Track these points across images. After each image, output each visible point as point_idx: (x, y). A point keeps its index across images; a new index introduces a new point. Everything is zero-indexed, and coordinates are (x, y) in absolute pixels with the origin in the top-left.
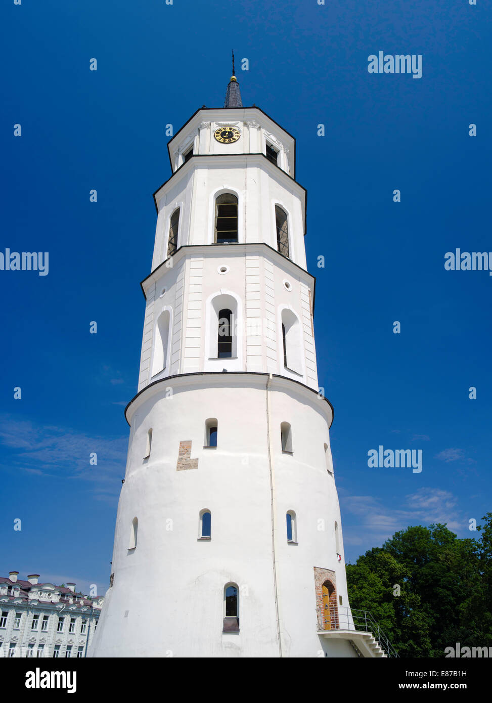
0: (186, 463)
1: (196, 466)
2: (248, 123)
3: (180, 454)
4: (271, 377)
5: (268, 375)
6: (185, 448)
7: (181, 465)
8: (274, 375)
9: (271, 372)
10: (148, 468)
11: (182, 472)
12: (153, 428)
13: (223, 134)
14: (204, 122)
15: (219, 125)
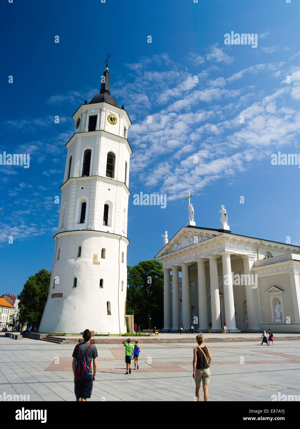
0: (96, 263)
1: (99, 264)
2: (121, 116)
3: (94, 259)
4: (122, 237)
5: (122, 236)
6: (95, 257)
7: (94, 263)
8: (123, 236)
9: (123, 235)
10: (80, 261)
11: (95, 265)
12: (82, 246)
13: (111, 119)
14: (104, 108)
15: (110, 113)
